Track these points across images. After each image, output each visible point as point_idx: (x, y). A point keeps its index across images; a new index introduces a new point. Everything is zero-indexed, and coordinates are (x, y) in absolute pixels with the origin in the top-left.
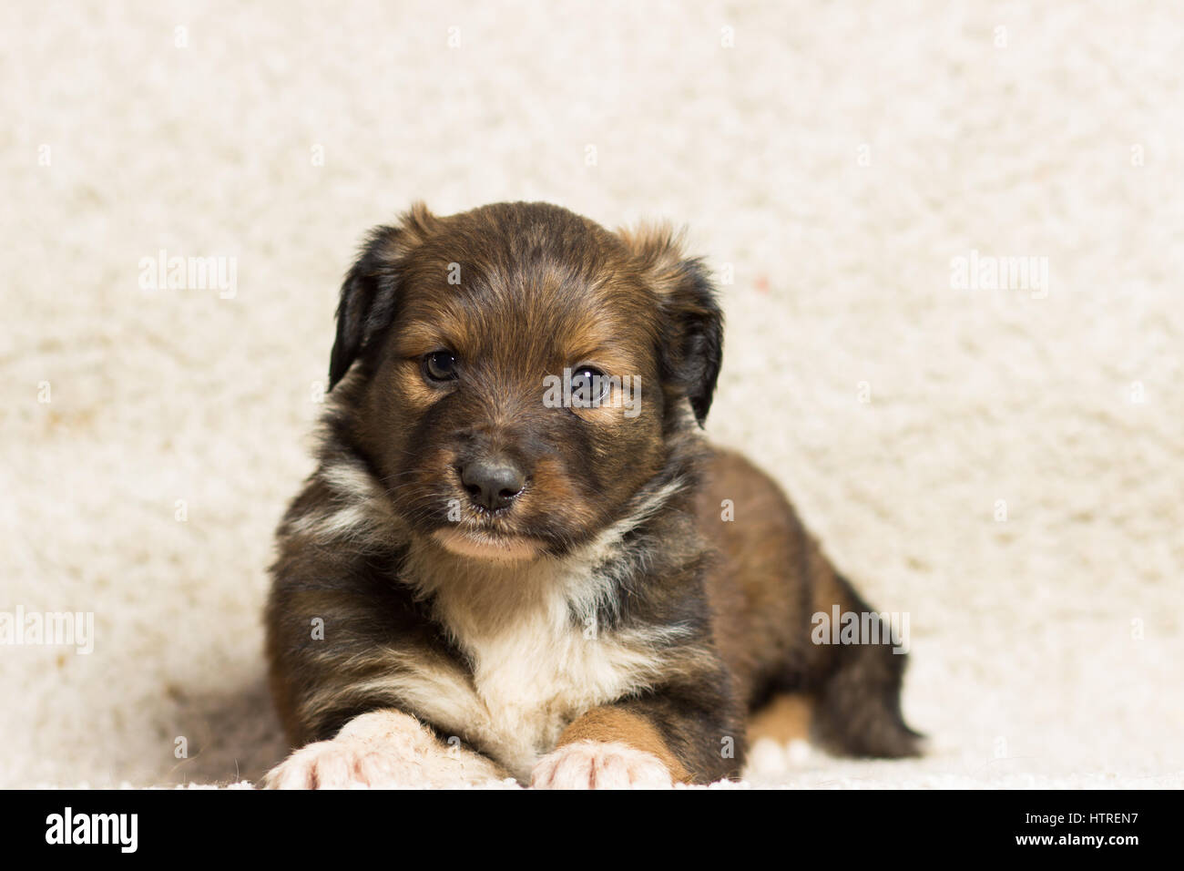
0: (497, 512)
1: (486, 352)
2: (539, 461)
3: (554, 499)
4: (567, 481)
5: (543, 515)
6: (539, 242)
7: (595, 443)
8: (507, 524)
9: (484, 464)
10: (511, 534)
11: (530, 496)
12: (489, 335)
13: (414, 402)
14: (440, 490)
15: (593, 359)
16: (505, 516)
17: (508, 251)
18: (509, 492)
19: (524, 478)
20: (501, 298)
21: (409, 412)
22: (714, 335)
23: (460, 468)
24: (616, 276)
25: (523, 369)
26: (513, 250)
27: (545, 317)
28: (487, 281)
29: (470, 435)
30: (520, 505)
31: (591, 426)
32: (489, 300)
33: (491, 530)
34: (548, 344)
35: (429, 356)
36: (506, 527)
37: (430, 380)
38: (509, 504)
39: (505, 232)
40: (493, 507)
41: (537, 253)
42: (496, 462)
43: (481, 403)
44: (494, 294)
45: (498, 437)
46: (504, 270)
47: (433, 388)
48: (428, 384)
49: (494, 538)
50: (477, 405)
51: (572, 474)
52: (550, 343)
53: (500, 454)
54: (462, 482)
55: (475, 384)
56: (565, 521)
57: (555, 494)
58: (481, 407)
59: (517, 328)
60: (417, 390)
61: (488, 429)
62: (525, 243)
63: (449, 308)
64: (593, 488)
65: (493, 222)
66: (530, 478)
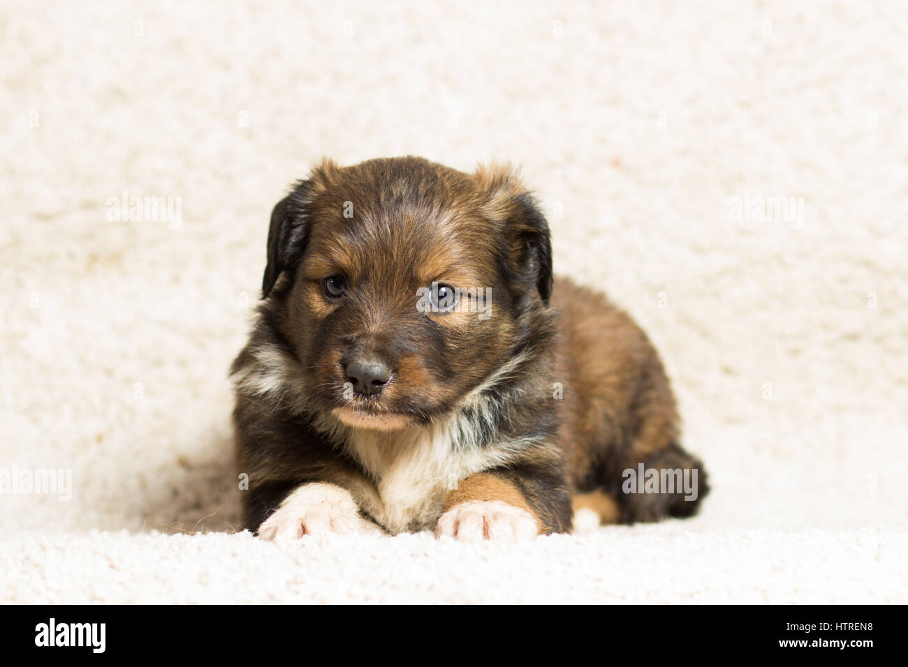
0: (372, 396)
1: (365, 277)
2: (402, 358)
3: (415, 386)
4: (425, 371)
5: (407, 398)
6: (401, 193)
7: (449, 340)
8: (380, 405)
9: (360, 362)
10: (384, 412)
11: (396, 384)
12: (367, 264)
13: (317, 313)
14: (332, 381)
15: (444, 278)
16: (378, 399)
17: (378, 201)
18: (379, 382)
19: (391, 371)
20: (373, 237)
21: (315, 321)
22: (544, 247)
23: (345, 365)
24: (461, 213)
25: (391, 289)
26: (382, 199)
27: (406, 250)
28: (364, 225)
29: (351, 340)
30: (388, 391)
31: (444, 329)
32: (365, 239)
33: (370, 410)
34: (408, 270)
35: (327, 279)
36: (379, 407)
37: (327, 297)
38: (380, 392)
39: (378, 186)
40: (368, 392)
41: (399, 201)
42: (368, 360)
43: (360, 315)
44: (369, 235)
45: (371, 341)
46: (375, 215)
47: (329, 303)
48: (326, 301)
49: (372, 415)
50: (359, 317)
51: (429, 366)
52: (410, 270)
53: (372, 354)
54: (346, 375)
55: (357, 300)
56: (425, 400)
57: (416, 382)
58: (360, 319)
59: (386, 259)
60: (319, 305)
61: (365, 335)
62: (391, 194)
63: (338, 243)
64: (446, 374)
65: (371, 178)
66: (395, 371)
